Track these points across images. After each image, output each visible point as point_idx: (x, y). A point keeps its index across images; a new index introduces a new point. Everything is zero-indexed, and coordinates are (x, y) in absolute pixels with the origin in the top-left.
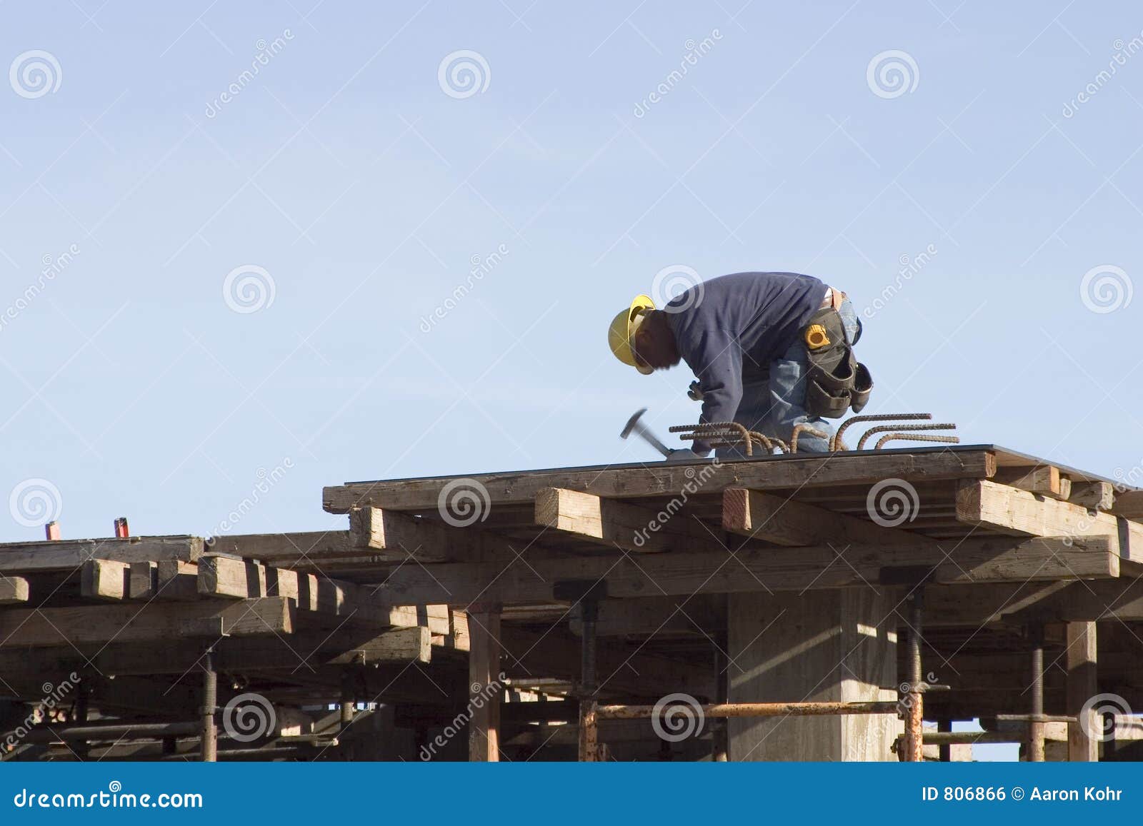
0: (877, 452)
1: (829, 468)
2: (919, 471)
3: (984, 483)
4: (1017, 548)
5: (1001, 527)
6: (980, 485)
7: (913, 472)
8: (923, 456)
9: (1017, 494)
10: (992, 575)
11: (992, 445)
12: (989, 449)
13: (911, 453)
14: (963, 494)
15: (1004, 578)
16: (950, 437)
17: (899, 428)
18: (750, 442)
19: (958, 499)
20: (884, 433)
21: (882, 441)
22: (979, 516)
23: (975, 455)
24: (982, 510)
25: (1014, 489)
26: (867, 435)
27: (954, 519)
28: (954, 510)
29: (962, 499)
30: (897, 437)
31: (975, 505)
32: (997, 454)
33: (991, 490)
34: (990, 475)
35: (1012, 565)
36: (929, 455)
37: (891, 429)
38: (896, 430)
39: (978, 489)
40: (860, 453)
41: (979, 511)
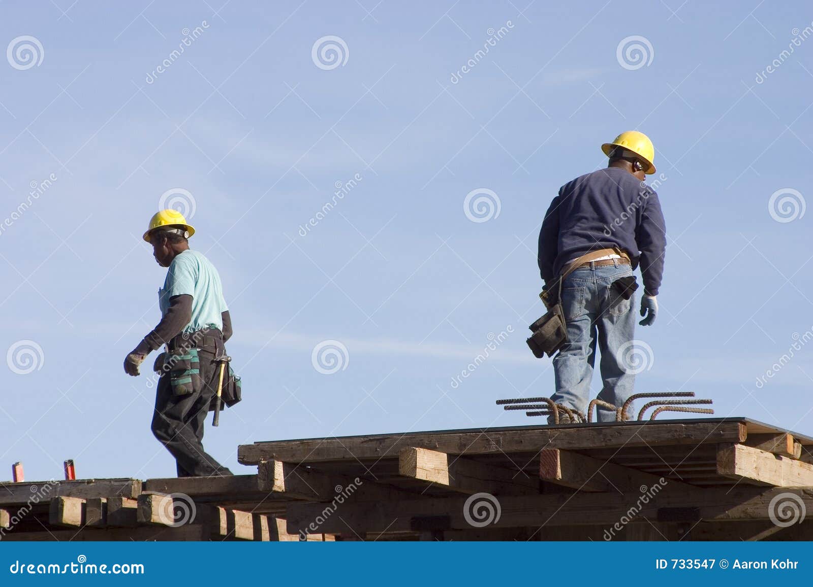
0: (652, 422)
1: (620, 434)
2: (688, 437)
3: (738, 446)
4: (762, 495)
5: (751, 480)
6: (735, 448)
7: (684, 437)
8: (692, 425)
9: (762, 455)
10: (742, 515)
11: (744, 418)
12: (742, 421)
13: (683, 423)
14: (722, 455)
15: (753, 518)
16: (707, 409)
17: (670, 403)
18: (558, 412)
19: (718, 458)
20: (658, 406)
21: (656, 412)
22: (734, 471)
23: (731, 425)
24: (736, 467)
25: (759, 450)
26: (646, 407)
27: (715, 472)
28: (715, 465)
29: (721, 457)
30: (667, 409)
31: (732, 463)
32: (747, 424)
33: (743, 451)
34: (743, 440)
35: (758, 508)
36: (696, 425)
37: (663, 403)
38: (667, 404)
39: (733, 451)
40: (639, 422)
41: (735, 467)
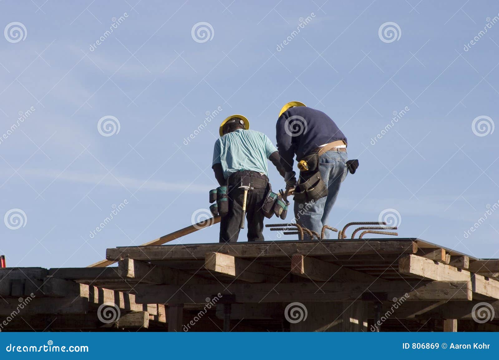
0: (360, 240)
1: (341, 247)
2: (382, 249)
3: (412, 256)
4: (425, 286)
5: (419, 276)
6: (410, 257)
7: (380, 250)
8: (384, 242)
9: (427, 261)
10: (413, 298)
11: (416, 239)
12: (414, 240)
13: (379, 241)
14: (403, 261)
15: (419, 299)
16: (393, 233)
17: (371, 228)
18: (303, 233)
19: (400, 263)
20: (364, 230)
21: (363, 234)
22: (409, 271)
23: (408, 243)
24: (411, 268)
25: (426, 258)
26: (356, 231)
27: (398, 271)
28: (397, 267)
29: (402, 262)
30: (369, 232)
31: (408, 266)
32: (418, 242)
33: (415, 259)
34: (415, 252)
35: (423, 294)
36: (387, 242)
37: (367, 229)
38: (370, 229)
39: (409, 258)
40: (352, 240)
41: (409, 269)
